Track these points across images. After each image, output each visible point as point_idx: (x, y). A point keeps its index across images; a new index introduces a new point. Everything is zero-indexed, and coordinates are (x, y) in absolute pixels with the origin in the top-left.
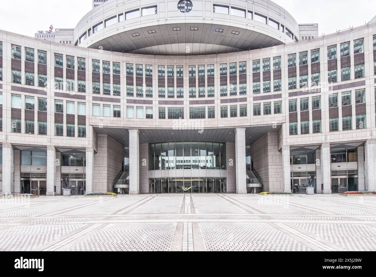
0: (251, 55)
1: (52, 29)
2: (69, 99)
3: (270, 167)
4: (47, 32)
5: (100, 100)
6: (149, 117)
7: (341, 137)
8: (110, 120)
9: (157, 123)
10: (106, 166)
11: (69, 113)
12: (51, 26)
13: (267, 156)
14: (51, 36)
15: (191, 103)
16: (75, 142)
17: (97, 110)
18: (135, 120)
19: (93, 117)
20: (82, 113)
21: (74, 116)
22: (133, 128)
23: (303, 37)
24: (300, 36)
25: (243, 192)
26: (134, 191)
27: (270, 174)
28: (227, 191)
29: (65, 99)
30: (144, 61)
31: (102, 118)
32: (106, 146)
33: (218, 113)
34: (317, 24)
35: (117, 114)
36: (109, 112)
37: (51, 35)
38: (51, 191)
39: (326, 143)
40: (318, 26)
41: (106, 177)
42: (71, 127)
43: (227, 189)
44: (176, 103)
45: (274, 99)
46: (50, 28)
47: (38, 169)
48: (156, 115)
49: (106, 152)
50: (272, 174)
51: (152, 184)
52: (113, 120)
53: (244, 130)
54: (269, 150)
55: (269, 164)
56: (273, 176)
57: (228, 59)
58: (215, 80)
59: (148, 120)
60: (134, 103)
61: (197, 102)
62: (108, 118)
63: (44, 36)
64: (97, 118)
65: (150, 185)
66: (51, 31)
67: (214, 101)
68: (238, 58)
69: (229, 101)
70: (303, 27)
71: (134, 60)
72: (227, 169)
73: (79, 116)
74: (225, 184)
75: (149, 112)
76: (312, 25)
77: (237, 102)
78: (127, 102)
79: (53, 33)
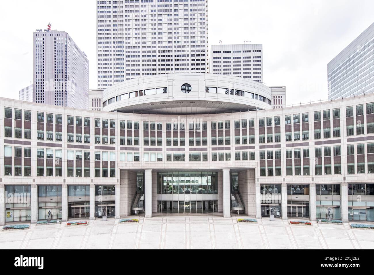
0: (233, 117)
1: (50, 27)
2: (104, 150)
3: (249, 196)
4: (45, 31)
5: (125, 149)
6: (160, 160)
7: (294, 180)
8: (132, 164)
9: (165, 165)
10: (127, 194)
11: (104, 160)
12: (49, 24)
13: (247, 187)
14: (49, 35)
15: (191, 149)
16: (108, 181)
17: (123, 157)
18: (150, 163)
19: (121, 162)
20: (112, 160)
21: (107, 162)
22: (148, 169)
23: (274, 97)
24: (272, 96)
25: (227, 216)
26: (149, 215)
27: (249, 201)
28: (219, 211)
29: (102, 150)
30: (156, 119)
31: (126, 162)
32: (127, 179)
33: (210, 157)
34: (285, 87)
35: (137, 159)
36: (131, 158)
37: (49, 33)
38: (93, 217)
39: (284, 184)
40: (285, 88)
41: (127, 203)
42: (105, 170)
43: (219, 209)
44: (179, 150)
45: (250, 150)
46: (48, 26)
47: (80, 199)
48: (165, 158)
49: (127, 184)
50: (250, 201)
51: (159, 205)
52: (134, 164)
53: (229, 170)
54: (248, 183)
55: (248, 194)
56: (251, 203)
57: (217, 118)
58: (208, 133)
59: (159, 162)
60: (149, 150)
61: (195, 149)
62: (131, 162)
63: (42, 35)
64: (123, 162)
65: (158, 206)
66: (50, 29)
67: (207, 148)
68: (224, 118)
69: (218, 149)
70: (274, 89)
71: (149, 119)
72: (218, 193)
73: (111, 162)
74: (217, 206)
75: (160, 157)
76: (281, 88)
77: (223, 150)
78: (144, 150)
79: (51, 32)
